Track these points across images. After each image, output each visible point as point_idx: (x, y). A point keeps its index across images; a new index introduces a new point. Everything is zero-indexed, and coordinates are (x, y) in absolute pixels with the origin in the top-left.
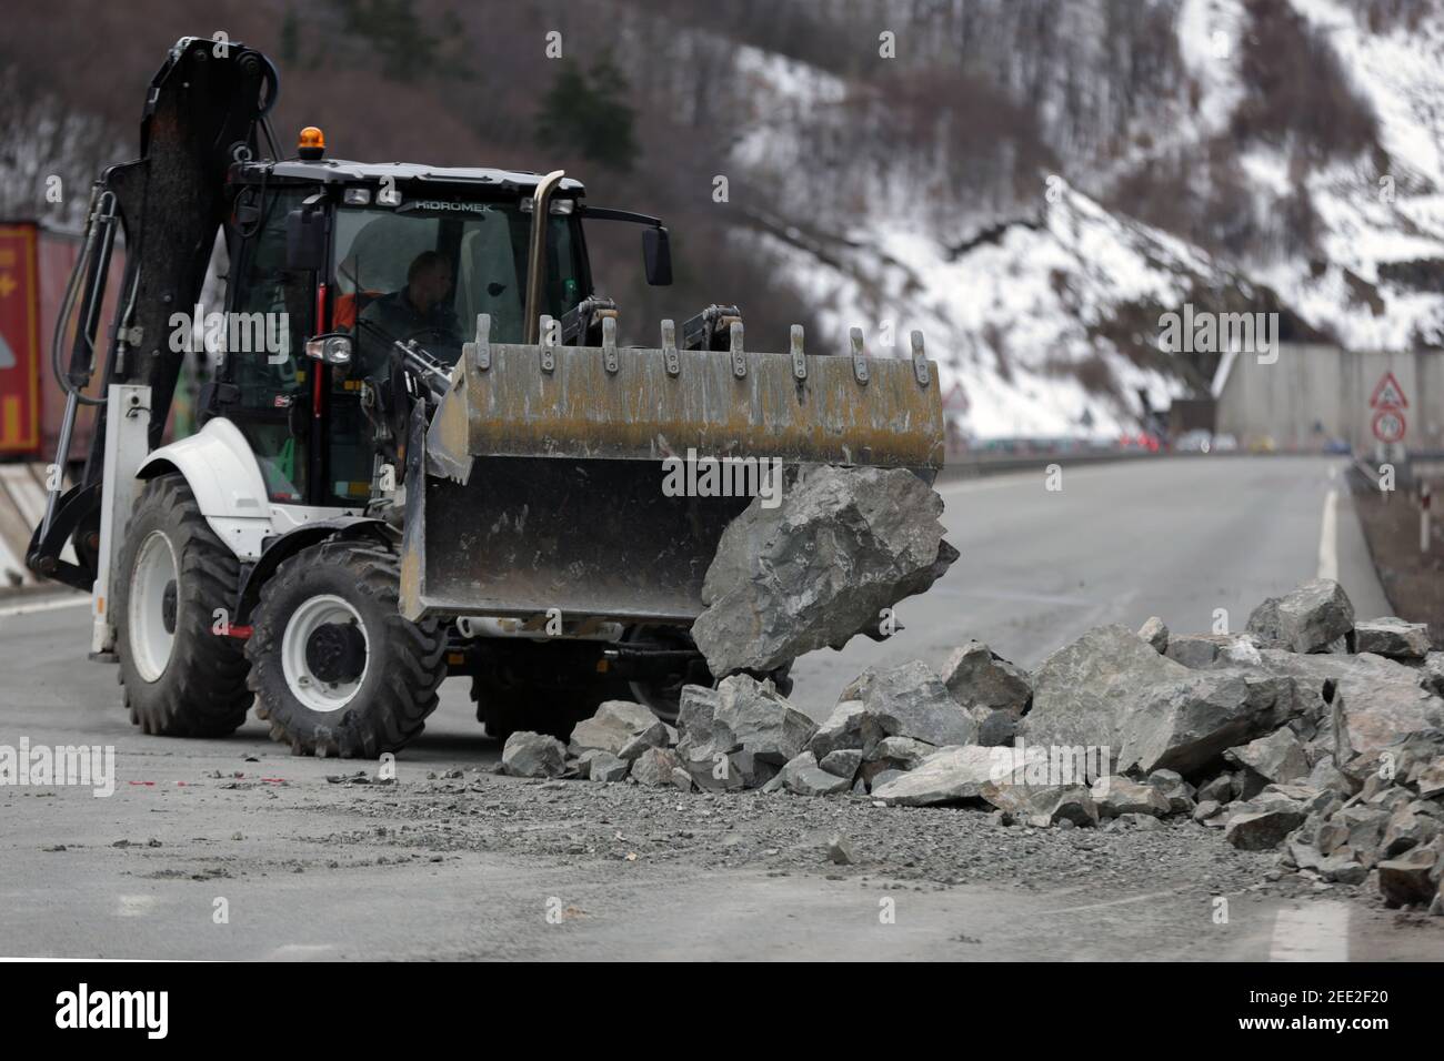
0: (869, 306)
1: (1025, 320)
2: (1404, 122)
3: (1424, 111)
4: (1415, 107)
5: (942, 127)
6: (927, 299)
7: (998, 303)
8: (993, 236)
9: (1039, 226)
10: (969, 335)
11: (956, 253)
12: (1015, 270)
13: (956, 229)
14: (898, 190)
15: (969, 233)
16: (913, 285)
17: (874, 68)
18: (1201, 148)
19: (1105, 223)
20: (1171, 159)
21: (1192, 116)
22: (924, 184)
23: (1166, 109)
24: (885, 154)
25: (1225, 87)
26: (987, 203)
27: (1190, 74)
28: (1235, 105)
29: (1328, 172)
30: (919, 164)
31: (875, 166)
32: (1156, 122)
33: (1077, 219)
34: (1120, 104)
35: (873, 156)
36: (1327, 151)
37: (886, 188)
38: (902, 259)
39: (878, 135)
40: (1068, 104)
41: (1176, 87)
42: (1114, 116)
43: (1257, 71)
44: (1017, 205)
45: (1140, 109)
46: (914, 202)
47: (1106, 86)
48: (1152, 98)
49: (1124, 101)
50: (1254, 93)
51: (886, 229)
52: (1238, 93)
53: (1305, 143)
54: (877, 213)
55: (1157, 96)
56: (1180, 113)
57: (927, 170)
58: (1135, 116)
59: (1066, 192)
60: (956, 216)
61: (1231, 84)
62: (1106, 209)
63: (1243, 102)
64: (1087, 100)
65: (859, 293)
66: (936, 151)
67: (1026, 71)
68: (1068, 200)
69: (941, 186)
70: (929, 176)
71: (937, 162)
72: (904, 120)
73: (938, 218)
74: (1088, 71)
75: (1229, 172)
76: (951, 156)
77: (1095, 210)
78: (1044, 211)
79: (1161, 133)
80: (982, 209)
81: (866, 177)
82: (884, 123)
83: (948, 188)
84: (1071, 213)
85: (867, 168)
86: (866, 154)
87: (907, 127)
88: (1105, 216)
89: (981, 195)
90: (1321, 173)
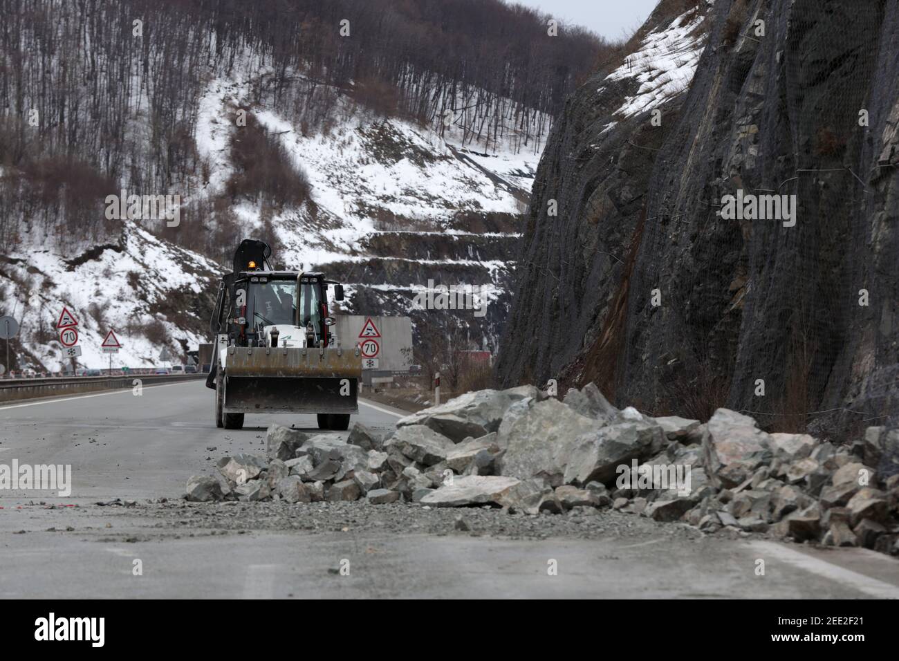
0: (23, 296)
1: (115, 303)
2: (323, 186)
3: (334, 179)
4: (329, 177)
5: (62, 192)
6: (57, 292)
7: (98, 294)
8: (94, 254)
9: (120, 248)
10: (82, 311)
11: (72, 265)
12: (107, 274)
13: (72, 251)
14: (37, 230)
15: (80, 253)
16: (48, 284)
17: (19, 159)
18: (210, 201)
19: (158, 245)
20: (193, 208)
21: (204, 184)
22: (52, 225)
23: (189, 180)
24: (28, 208)
25: (223, 167)
26: (90, 236)
27: (202, 160)
28: (228, 177)
29: (282, 215)
30: (49, 213)
31: (22, 215)
32: (184, 187)
33: (142, 244)
34: (162, 178)
35: (20, 210)
36: (282, 203)
37: (30, 228)
38: (41, 269)
39: (23, 198)
40: (132, 178)
41: (194, 167)
42: (159, 184)
43: (240, 158)
44: (106, 236)
45: (174, 180)
46: (46, 235)
47: (154, 167)
48: (181, 174)
49: (165, 176)
50: (239, 170)
51: (30, 252)
52: (230, 170)
53: (269, 199)
54: (25, 243)
55: (183, 173)
56: (197, 182)
57: (53, 217)
58: (171, 184)
59: (135, 229)
60: (72, 243)
61: (225, 165)
62: (157, 238)
63: (232, 175)
64: (143, 176)
65: (16, 289)
66: (59, 206)
67: (107, 159)
68: (137, 233)
69: (61, 226)
70: (55, 221)
71: (60, 212)
72: (39, 188)
73: (61, 244)
74: (143, 159)
75: (226, 214)
76: (67, 208)
77: (152, 238)
78: (123, 240)
79: (187, 194)
80: (86, 239)
81: (18, 221)
82: (27, 190)
83: (66, 227)
84: (139, 240)
85: (18, 216)
86: (17, 208)
87: (40, 192)
88: (158, 242)
89: (86, 231)
90: (279, 215)
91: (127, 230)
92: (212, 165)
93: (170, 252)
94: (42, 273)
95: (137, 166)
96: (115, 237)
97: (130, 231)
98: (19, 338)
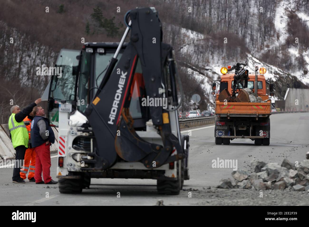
9: (246, 65)
17: (210, 32)
18: (280, 47)
19: (260, 64)
20: (273, 50)
21: (277, 40)
22: (221, 56)
23: (272, 39)
24: (212, 50)
25: (284, 34)
26: (235, 60)
27: (277, 31)
28: (286, 38)
29: (307, 52)
30: (220, 52)
31: (210, 53)
32: (270, 42)
33: (254, 63)
34: (262, 38)
35: (210, 51)
36: (307, 47)
37: (213, 57)
38: (217, 72)
39: (211, 46)
40: (251, 38)
41: (274, 34)
42: (261, 41)
43: (291, 30)
44: (241, 60)
45: (266, 39)
46: (219, 60)
47: (259, 34)
48: (269, 37)
49: (263, 37)
50: (290, 35)
51: (213, 66)
52: (287, 35)
53: (302, 46)
54: (211, 63)
55: (270, 36)
56: (275, 40)
57: (222, 53)
58: (265, 41)
59: (251, 57)
60: (228, 63)
61: (285, 33)
62: (260, 61)
63: (288, 37)
64: (255, 38)
65: (208, 80)
66: (223, 49)
67: (242, 32)
68: (252, 59)
69: (225, 57)
70: (222, 55)
71: (224, 51)
72: (216, 43)
73: (224, 63)
74: (255, 31)
75: (286, 52)
76: (227, 50)
77: (258, 61)
78: (247, 61)
79: (271, 44)
80: (233, 61)
81: (209, 55)
82: (212, 43)
83: (226, 57)
84: (253, 62)
85: (209, 53)
86: (209, 50)
87: (217, 44)
88: (260, 62)
89: (233, 58)
90: (306, 52)
91: (248, 58)
92: (280, 33)
93: (264, 66)
94: (217, 74)
95: (252, 34)
96: (244, 61)
97: (249, 58)
98: (209, 98)
